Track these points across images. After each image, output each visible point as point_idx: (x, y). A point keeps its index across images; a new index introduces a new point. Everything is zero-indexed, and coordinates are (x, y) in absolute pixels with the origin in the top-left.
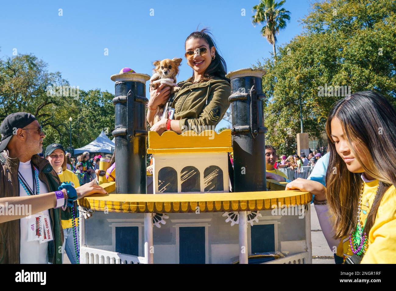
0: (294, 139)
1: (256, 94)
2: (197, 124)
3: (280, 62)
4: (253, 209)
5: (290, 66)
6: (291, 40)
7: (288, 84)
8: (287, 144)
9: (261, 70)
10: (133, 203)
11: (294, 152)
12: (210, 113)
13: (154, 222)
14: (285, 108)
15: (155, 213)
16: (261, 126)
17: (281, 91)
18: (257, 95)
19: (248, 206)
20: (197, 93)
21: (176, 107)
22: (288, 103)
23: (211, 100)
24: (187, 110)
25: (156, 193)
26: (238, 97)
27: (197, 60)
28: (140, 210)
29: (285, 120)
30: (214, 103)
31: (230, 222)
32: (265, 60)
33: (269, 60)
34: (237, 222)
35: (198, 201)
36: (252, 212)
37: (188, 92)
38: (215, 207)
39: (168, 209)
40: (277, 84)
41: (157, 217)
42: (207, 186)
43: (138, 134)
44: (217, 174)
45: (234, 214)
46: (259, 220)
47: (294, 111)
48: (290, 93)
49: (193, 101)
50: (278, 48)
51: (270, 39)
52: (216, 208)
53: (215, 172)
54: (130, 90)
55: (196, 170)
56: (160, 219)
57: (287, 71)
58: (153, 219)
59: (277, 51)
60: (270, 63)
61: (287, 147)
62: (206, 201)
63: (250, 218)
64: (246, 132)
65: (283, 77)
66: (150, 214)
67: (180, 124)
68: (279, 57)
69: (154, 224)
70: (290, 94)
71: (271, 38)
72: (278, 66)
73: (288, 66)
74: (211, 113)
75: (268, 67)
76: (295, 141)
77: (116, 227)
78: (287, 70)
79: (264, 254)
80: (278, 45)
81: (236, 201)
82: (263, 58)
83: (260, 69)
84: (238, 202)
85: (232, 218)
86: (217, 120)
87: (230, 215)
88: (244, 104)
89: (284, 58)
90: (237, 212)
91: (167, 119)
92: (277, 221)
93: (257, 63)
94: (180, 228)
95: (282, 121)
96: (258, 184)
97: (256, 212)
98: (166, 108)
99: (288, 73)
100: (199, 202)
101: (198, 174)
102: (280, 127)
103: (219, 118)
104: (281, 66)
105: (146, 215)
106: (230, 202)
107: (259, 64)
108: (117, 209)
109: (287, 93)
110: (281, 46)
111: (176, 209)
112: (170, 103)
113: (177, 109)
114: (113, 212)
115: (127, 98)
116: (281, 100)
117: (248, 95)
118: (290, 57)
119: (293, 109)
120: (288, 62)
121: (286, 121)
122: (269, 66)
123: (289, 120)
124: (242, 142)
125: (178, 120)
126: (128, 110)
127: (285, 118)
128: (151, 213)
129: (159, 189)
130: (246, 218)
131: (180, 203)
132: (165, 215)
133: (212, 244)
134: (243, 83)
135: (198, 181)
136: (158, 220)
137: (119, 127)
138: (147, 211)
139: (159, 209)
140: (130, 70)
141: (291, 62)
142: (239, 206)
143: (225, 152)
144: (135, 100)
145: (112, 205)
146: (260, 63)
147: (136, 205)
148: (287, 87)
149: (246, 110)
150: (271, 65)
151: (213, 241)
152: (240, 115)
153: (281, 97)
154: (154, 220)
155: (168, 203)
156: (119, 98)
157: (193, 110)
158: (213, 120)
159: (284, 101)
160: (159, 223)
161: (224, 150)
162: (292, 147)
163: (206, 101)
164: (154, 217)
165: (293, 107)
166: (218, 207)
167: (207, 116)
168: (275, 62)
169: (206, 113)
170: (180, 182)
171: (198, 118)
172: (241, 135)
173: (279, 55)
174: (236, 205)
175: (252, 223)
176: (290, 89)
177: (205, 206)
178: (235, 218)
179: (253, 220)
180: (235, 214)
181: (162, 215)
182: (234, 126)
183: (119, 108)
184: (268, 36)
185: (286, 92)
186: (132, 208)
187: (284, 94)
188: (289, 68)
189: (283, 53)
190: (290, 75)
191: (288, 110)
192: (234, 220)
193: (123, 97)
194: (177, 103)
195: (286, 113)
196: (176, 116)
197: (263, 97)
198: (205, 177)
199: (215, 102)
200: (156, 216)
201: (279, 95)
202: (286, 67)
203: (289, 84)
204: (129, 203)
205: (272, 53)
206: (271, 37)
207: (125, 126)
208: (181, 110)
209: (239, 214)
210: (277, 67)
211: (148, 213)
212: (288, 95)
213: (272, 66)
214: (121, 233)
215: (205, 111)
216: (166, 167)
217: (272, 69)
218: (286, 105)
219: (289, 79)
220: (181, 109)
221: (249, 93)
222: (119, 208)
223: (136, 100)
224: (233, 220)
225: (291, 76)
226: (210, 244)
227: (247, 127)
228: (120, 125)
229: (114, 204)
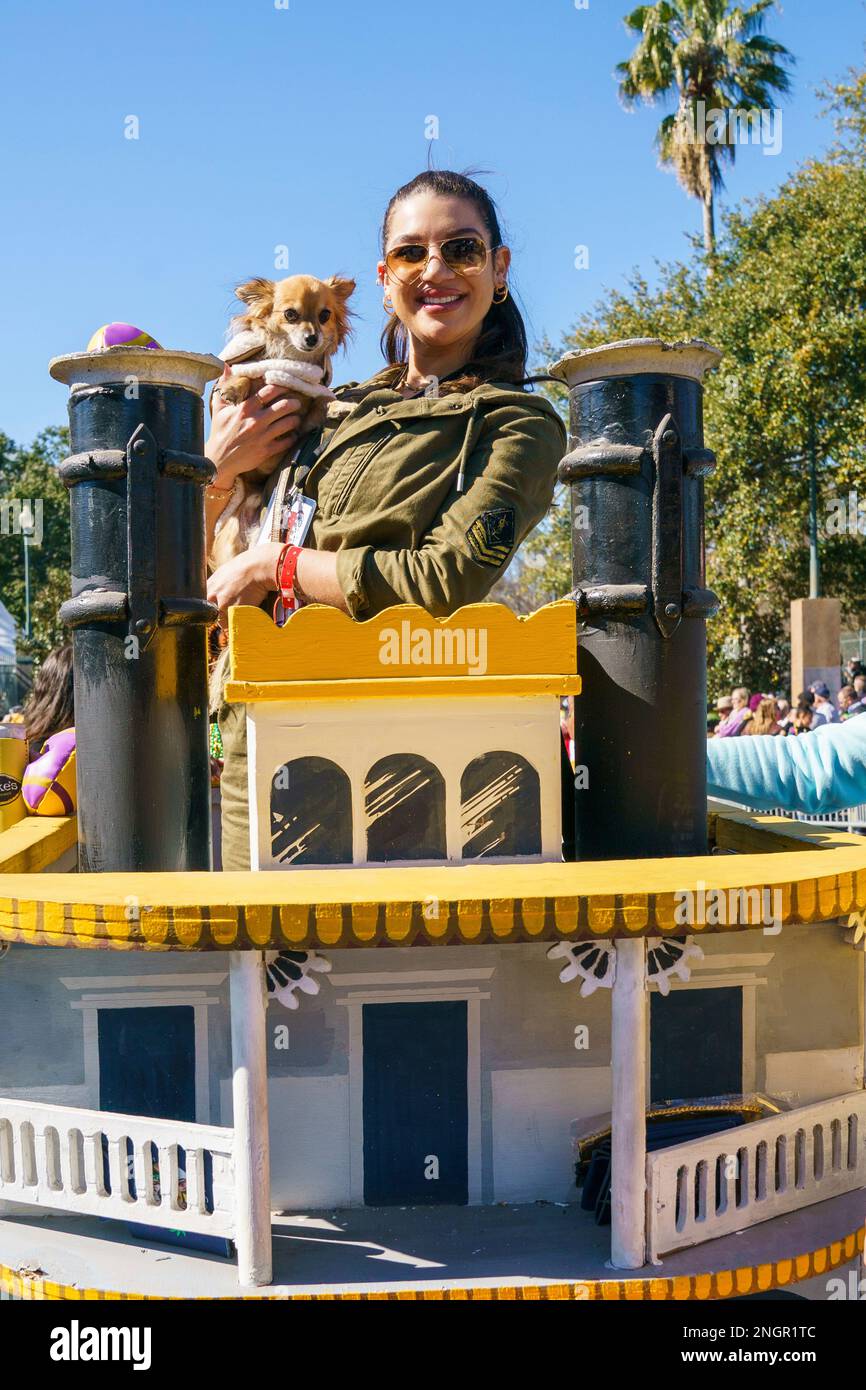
0: (780, 625)
1: (676, 449)
2: (415, 571)
3: (733, 281)
4: (669, 931)
5: (776, 300)
6: (784, 180)
7: (761, 384)
8: (747, 647)
9: (701, 349)
10: (187, 912)
11: (776, 678)
12: (470, 530)
13: (271, 987)
14: (744, 489)
15: (277, 951)
16: (693, 588)
17: (729, 411)
18: (681, 456)
19: (652, 916)
20: (421, 440)
21: (325, 494)
22: (758, 466)
23: (481, 475)
24: (372, 508)
25: (263, 867)
26: (603, 461)
27: (439, 287)
28: (216, 938)
29: (744, 541)
30: (489, 488)
31: (579, 981)
32: (664, 271)
33: (684, 273)
34: (606, 982)
35: (454, 900)
36: (666, 941)
37: (380, 433)
38: (521, 920)
39: (330, 934)
40: (712, 383)
41: (285, 965)
42: (472, 836)
43: (175, 617)
44: (514, 785)
45: (595, 948)
46: (692, 971)
47: (784, 504)
48: (768, 421)
49: (403, 472)
50: (723, 219)
51: (690, 176)
52: (526, 925)
53: (505, 778)
54: (141, 426)
55: (430, 770)
56: (296, 974)
57: (758, 325)
58: (267, 974)
59: (722, 232)
60: (686, 287)
61: (747, 659)
62: (486, 897)
63: (659, 966)
64: (634, 610)
65: (741, 350)
66: (256, 955)
67: (343, 568)
68: (727, 259)
69: (271, 995)
70: (769, 427)
71: (695, 174)
72: (720, 301)
73: (765, 302)
74: (474, 531)
75: (676, 304)
76: (782, 632)
77: (99, 1011)
78: (759, 320)
79: (703, 1103)
80: (725, 203)
81: (607, 897)
82: (657, 262)
83: (698, 345)
84: (614, 902)
85: (586, 964)
86: (498, 563)
87: (577, 951)
88: (625, 491)
89: (751, 261)
90: (608, 942)
91: (282, 545)
92: (753, 975)
93: (631, 284)
94: (365, 1007)
95: (730, 549)
96: (675, 824)
97: (682, 940)
98: (279, 493)
99: (763, 334)
100: (456, 903)
101: (437, 786)
102: (720, 575)
103: (507, 554)
104: (734, 302)
105: (239, 958)
106: (583, 901)
107: (641, 286)
108: (117, 938)
109: (756, 425)
110: (739, 209)
111: (365, 932)
112: (300, 472)
113: (325, 503)
114: (102, 949)
115: (129, 461)
116: (728, 451)
117: (644, 453)
118: (777, 260)
119: (778, 493)
120: (768, 283)
121: (747, 544)
122: (681, 299)
123: (761, 542)
124: (612, 650)
125: (328, 553)
126: (132, 511)
127: (744, 532)
128: (260, 952)
129: (277, 847)
130: (641, 965)
131: (382, 907)
132: (317, 955)
133: (497, 1069)
134: (623, 401)
135: (436, 816)
136: (286, 977)
137: (92, 587)
138: (244, 943)
139: (295, 933)
140: (137, 333)
141: (779, 286)
142: (619, 917)
143: (549, 694)
144: (162, 470)
145: (98, 921)
146: (641, 284)
147: (199, 921)
148: (758, 394)
149: (634, 517)
150: (693, 294)
151: (502, 1057)
152: (609, 538)
153: (730, 439)
154: (272, 976)
155: (330, 908)
156: (91, 459)
157: (401, 512)
158: (482, 562)
159: (744, 458)
160: (293, 992)
161: (547, 686)
162: (770, 656)
163: (460, 476)
164: (271, 966)
165: (780, 485)
166: (534, 923)
167: (459, 541)
168: (710, 281)
169: (455, 532)
170: (361, 822)
171: (419, 547)
172: (611, 625)
173: (726, 248)
174: (603, 912)
175: (664, 983)
176: (768, 406)
177: (483, 918)
178: (599, 964)
179: (670, 971)
180: (598, 950)
181: (303, 957)
182: (581, 584)
183: (91, 504)
184: (685, 160)
185: (750, 417)
186: (181, 934)
187: (745, 424)
188: (770, 312)
189: (745, 242)
190: (774, 342)
191: (757, 499)
192: (595, 974)
193: (112, 455)
194: (328, 477)
195: (746, 512)
196: (321, 531)
197: (703, 463)
198: (465, 798)
199: (494, 486)
200: (278, 961)
201: (720, 432)
202: (755, 304)
203: (767, 382)
204: (168, 912)
205: (697, 237)
206: (694, 167)
207: (117, 581)
208: (347, 509)
209: (616, 948)
210: (717, 305)
211: (249, 949)
212: (761, 431)
213: (697, 299)
214: (123, 1031)
215: (452, 518)
216: (306, 758)
217: (696, 311)
218: (749, 475)
219: (767, 360)
220: (345, 504)
221: (651, 444)
222: (126, 934)
223: (167, 468)
224: (588, 975)
225: (778, 348)
226: (486, 1069)
227: (638, 589)
228: (95, 579)
229: (105, 918)
